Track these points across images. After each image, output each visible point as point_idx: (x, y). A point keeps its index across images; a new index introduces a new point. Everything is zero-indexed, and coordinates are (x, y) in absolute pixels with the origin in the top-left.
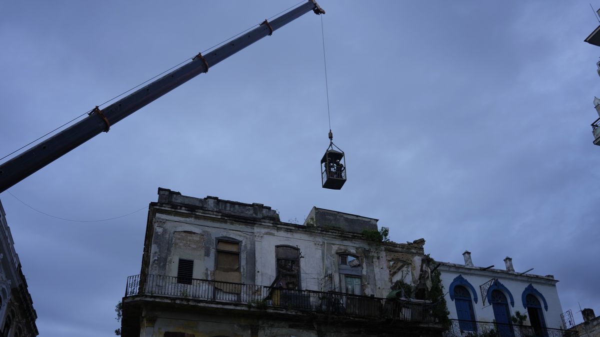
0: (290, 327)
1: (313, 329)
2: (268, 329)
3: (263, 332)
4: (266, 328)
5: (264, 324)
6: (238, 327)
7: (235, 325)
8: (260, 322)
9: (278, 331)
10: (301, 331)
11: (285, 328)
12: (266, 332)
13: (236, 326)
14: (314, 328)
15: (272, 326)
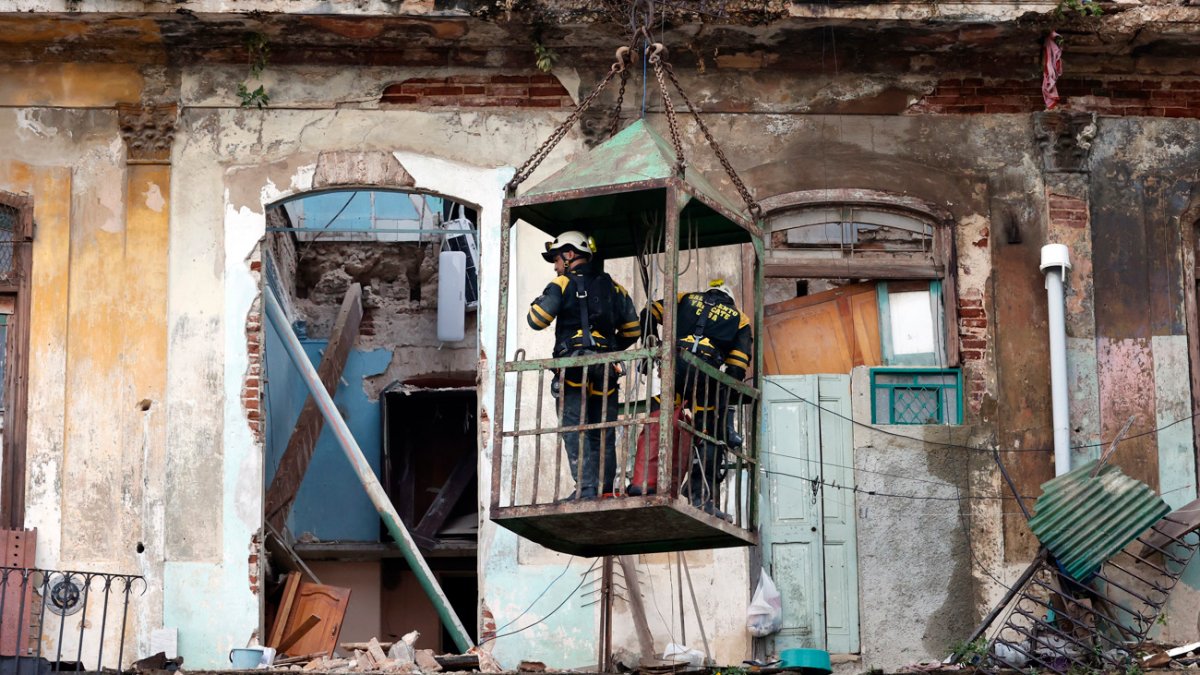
0: (392, 96)
1: (556, 104)
2: (239, 123)
3: (206, 141)
4: (227, 118)
5: (210, 91)
6: (38, 126)
7: (21, 114)
8: (189, 85)
9: (311, 131)
10: (468, 118)
11: (356, 104)
12: (225, 141)
13: (23, 119)
14: (565, 92)
15: (262, 102)
